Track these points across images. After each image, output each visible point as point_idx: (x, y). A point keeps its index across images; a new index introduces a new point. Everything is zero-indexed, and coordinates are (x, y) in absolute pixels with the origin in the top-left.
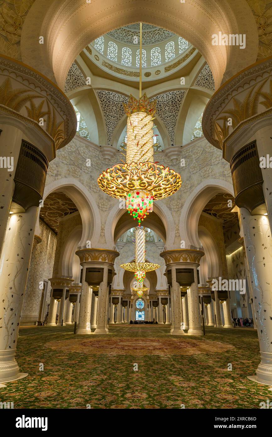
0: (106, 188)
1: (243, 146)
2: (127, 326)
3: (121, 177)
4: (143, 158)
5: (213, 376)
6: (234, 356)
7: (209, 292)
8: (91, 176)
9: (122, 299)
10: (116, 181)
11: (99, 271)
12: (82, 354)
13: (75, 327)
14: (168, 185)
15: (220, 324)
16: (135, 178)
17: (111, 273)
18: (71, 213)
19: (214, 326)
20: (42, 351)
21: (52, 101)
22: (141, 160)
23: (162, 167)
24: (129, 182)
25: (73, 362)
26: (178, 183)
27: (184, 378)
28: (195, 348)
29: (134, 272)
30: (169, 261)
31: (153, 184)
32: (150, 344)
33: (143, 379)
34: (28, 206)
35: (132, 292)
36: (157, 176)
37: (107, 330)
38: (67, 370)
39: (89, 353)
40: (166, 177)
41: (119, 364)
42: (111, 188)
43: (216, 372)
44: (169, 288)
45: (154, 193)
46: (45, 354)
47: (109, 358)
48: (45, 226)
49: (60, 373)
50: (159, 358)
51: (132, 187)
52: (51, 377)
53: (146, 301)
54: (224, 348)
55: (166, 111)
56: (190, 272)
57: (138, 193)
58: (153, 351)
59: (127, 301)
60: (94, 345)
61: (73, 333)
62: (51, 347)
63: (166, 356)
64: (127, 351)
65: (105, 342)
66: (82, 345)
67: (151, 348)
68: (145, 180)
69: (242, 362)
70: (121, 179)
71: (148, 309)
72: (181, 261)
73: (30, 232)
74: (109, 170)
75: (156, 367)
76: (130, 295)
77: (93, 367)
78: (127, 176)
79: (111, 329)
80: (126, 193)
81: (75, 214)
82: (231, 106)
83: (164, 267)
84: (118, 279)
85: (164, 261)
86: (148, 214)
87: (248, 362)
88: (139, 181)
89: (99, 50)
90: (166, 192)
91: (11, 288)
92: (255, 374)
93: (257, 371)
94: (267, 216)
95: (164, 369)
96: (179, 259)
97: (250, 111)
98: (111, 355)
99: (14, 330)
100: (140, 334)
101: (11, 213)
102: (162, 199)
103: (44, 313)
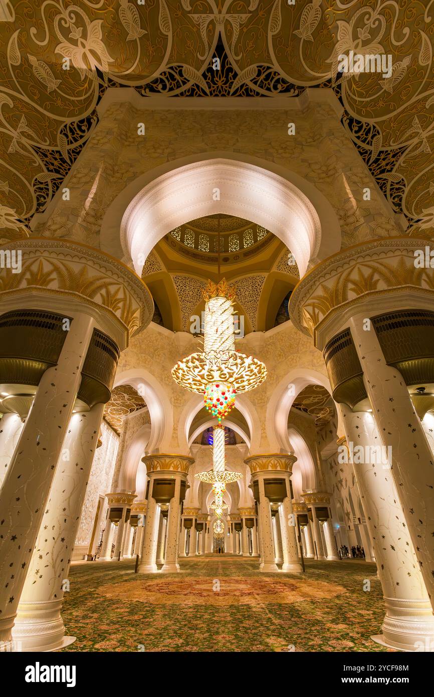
0: (182, 380)
1: (337, 333)
2: (203, 560)
3: (198, 368)
4: (223, 345)
5: (326, 637)
6: (348, 603)
7: (305, 510)
8: (163, 367)
9: (196, 520)
10: (193, 372)
11: (170, 484)
12: (147, 605)
13: (136, 565)
14: (252, 376)
15: (322, 555)
16: (215, 368)
17: (184, 485)
18: (137, 409)
19: (314, 558)
20: (93, 601)
21: (129, 288)
22: (221, 349)
23: (244, 356)
24: (208, 373)
25: (136, 617)
26: (263, 374)
27: (287, 640)
28: (294, 592)
29: (212, 484)
30: (255, 469)
31: (235, 376)
32: (235, 586)
33: (232, 644)
34: (94, 403)
35: (209, 511)
36: (239, 366)
37: (177, 566)
38: (129, 631)
39: (156, 603)
40: (250, 368)
41: (198, 620)
42: (186, 380)
43: (328, 630)
44: (256, 504)
45: (236, 386)
46: (97, 606)
47: (183, 610)
48: (106, 426)
49: (119, 636)
50: (250, 609)
51: (210, 379)
52: (108, 642)
53: (226, 523)
54: (332, 591)
55: (246, 296)
56: (281, 483)
57: (217, 386)
58: (240, 598)
59: (203, 523)
60: (161, 589)
61: (134, 571)
62: (106, 593)
63: (258, 606)
64: (206, 598)
65: (176, 586)
66: (147, 589)
67: (237, 593)
68: (226, 371)
69: (360, 614)
70: (199, 370)
71: (228, 534)
72: (270, 469)
73: (93, 435)
74: (184, 360)
75: (247, 623)
76: (206, 515)
77: (163, 625)
78: (205, 367)
79: (183, 565)
80: (203, 385)
81: (143, 410)
82: (320, 292)
83: (249, 477)
84: (192, 493)
85: (248, 468)
86: (230, 410)
87: (368, 612)
88: (220, 372)
89: (176, 237)
90: (250, 384)
91: (64, 509)
92: (381, 632)
93: (384, 627)
94: (372, 412)
95: (258, 627)
96: (266, 467)
97: (340, 298)
98: (186, 605)
99: (63, 570)
100: (220, 571)
101: (74, 411)
102: (245, 392)
103: (97, 543)
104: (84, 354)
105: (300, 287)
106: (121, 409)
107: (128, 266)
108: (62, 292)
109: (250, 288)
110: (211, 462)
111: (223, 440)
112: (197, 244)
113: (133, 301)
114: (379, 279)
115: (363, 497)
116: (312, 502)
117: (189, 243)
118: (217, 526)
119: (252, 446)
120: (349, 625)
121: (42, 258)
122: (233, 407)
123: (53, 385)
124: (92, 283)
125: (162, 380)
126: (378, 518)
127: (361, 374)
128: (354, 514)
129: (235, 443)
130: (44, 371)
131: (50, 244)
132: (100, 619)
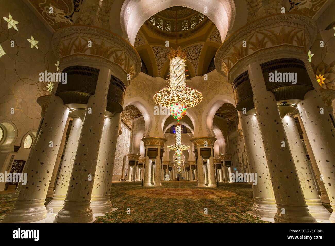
0: (159, 102)
1: (240, 74)
4: (179, 83)
5: (225, 211)
6: (237, 199)
7: (220, 162)
8: (149, 96)
9: (168, 166)
10: (164, 97)
11: (155, 150)
12: (147, 198)
13: (142, 183)
14: (194, 99)
15: (227, 181)
16: (175, 95)
17: (162, 151)
18: (138, 117)
19: (223, 182)
20: (124, 196)
21: (128, 53)
22: (179, 85)
23: (191, 89)
24: (172, 98)
25: (142, 202)
26: (200, 98)
28: (213, 195)
29: (175, 151)
30: (196, 144)
31: (186, 99)
32: (186, 192)
33: (183, 212)
34: (115, 113)
36: (188, 94)
37: (160, 184)
38: (139, 207)
39: (151, 197)
40: (194, 95)
41: (169, 204)
42: (161, 102)
43: (227, 209)
44: (196, 159)
45: (186, 104)
46: (126, 198)
48: (124, 125)
50: (192, 200)
51: (173, 101)
53: (183, 167)
54: (230, 195)
55: (192, 56)
56: (208, 150)
57: (177, 104)
58: (188, 196)
59: (172, 167)
60: (153, 192)
61: (141, 186)
62: (129, 193)
63: (196, 199)
64: (173, 196)
65: (160, 191)
66: (147, 192)
67: (187, 195)
68: (181, 97)
69: (242, 203)
70: (167, 96)
71: (184, 172)
73: (116, 128)
74: (160, 92)
75: (190, 205)
76: (173, 164)
77: (154, 205)
78: (170, 95)
79: (162, 184)
80: (170, 104)
81: (141, 117)
82: (232, 51)
83: (193, 148)
84: (166, 155)
85: (193, 144)
86: (183, 116)
87: (246, 203)
88: (178, 97)
89: (153, 23)
90: (193, 103)
91: (107, 160)
92: (251, 210)
93: (252, 208)
94: (256, 115)
95: (196, 207)
96: (201, 143)
97: (244, 54)
98: (164, 198)
99: (109, 183)
100: (180, 186)
101: (106, 117)
102: (191, 108)
103: (125, 174)
104: (107, 88)
105: (221, 48)
106: (130, 117)
107: (126, 40)
108: (92, 56)
109: (194, 52)
110: (175, 141)
111: (181, 131)
112: (164, 27)
113: (130, 60)
114: (268, 41)
115: (248, 155)
116: (223, 158)
117: (160, 27)
118: (178, 168)
119: (194, 133)
120: (236, 207)
121: (80, 37)
122: (185, 115)
123: (94, 104)
124: (107, 50)
125: (149, 102)
126: (254, 164)
127: (252, 95)
128: (244, 164)
129: (186, 132)
130: (89, 97)
131: (83, 28)
132: (127, 202)
